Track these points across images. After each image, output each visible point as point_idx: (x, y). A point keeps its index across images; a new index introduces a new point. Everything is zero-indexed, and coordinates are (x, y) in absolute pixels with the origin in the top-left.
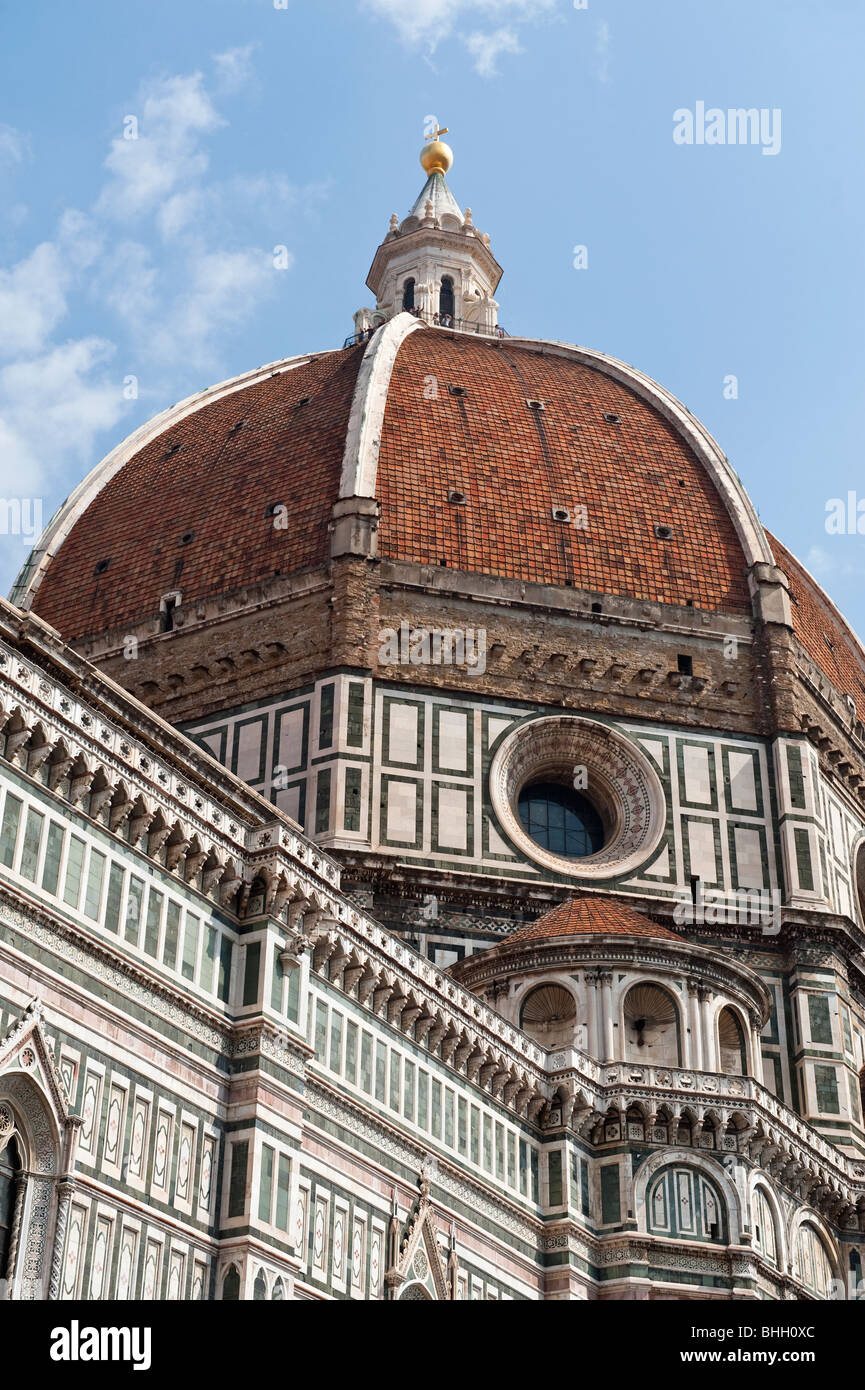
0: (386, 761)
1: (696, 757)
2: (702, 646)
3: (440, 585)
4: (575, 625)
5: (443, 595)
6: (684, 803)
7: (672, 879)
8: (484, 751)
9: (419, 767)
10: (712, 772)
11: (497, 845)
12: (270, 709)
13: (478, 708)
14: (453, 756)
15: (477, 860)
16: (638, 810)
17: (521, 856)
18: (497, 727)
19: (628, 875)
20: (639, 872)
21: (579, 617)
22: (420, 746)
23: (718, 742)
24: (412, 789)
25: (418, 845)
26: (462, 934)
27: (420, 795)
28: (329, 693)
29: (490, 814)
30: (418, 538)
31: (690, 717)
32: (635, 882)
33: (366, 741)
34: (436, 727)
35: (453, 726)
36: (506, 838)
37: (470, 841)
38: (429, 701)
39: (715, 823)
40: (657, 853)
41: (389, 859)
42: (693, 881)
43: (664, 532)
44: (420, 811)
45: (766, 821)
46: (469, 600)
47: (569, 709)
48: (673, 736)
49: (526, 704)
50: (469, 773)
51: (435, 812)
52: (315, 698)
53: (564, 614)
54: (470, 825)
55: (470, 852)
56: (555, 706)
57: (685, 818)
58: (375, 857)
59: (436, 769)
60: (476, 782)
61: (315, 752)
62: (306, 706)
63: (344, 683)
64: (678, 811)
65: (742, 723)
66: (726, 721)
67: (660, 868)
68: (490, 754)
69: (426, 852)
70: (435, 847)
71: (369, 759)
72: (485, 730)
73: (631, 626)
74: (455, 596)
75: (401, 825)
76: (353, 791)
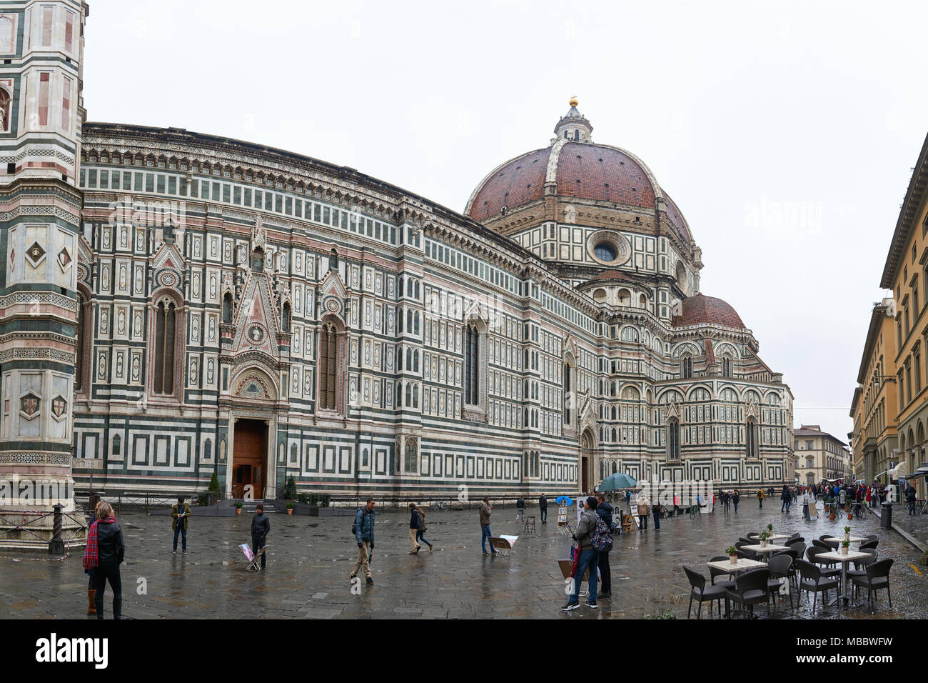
0: (560, 241)
1: (639, 240)
2: (643, 215)
3: (573, 201)
4: (609, 210)
5: (575, 203)
6: (635, 250)
7: (632, 266)
8: (586, 238)
9: (569, 242)
10: (643, 243)
11: (589, 259)
12: (531, 231)
13: (584, 228)
14: (577, 240)
15: (584, 262)
16: (624, 251)
17: (595, 261)
18: (588, 233)
19: (621, 265)
20: (624, 265)
21: (611, 208)
22: (569, 237)
23: (645, 236)
24: (567, 247)
25: (569, 259)
26: (580, 278)
27: (569, 248)
28: (545, 226)
29: (587, 252)
30: (568, 190)
31: (638, 231)
32: (622, 267)
33: (555, 237)
34: (573, 233)
35: (577, 233)
36: (591, 258)
37: (582, 258)
38: (571, 227)
39: (643, 254)
40: (628, 261)
41: (561, 263)
42: (637, 267)
43: (634, 190)
44: (569, 252)
45: (655, 255)
46: (582, 204)
47: (608, 229)
48: (633, 235)
49: (597, 228)
50: (582, 243)
51: (573, 252)
52: (542, 228)
53: (607, 207)
54: (582, 254)
55: (582, 261)
56: (604, 228)
57: (635, 253)
58: (558, 262)
59: (573, 242)
60: (584, 245)
61: (542, 240)
62: (540, 230)
63: (548, 225)
64: (634, 251)
65: (651, 233)
66: (647, 232)
67: (629, 264)
68: (587, 239)
69: (571, 261)
70: (573, 260)
71: (556, 241)
72: (586, 233)
73: (625, 210)
74: (578, 203)
75: (565, 255)
76: (552, 248)
